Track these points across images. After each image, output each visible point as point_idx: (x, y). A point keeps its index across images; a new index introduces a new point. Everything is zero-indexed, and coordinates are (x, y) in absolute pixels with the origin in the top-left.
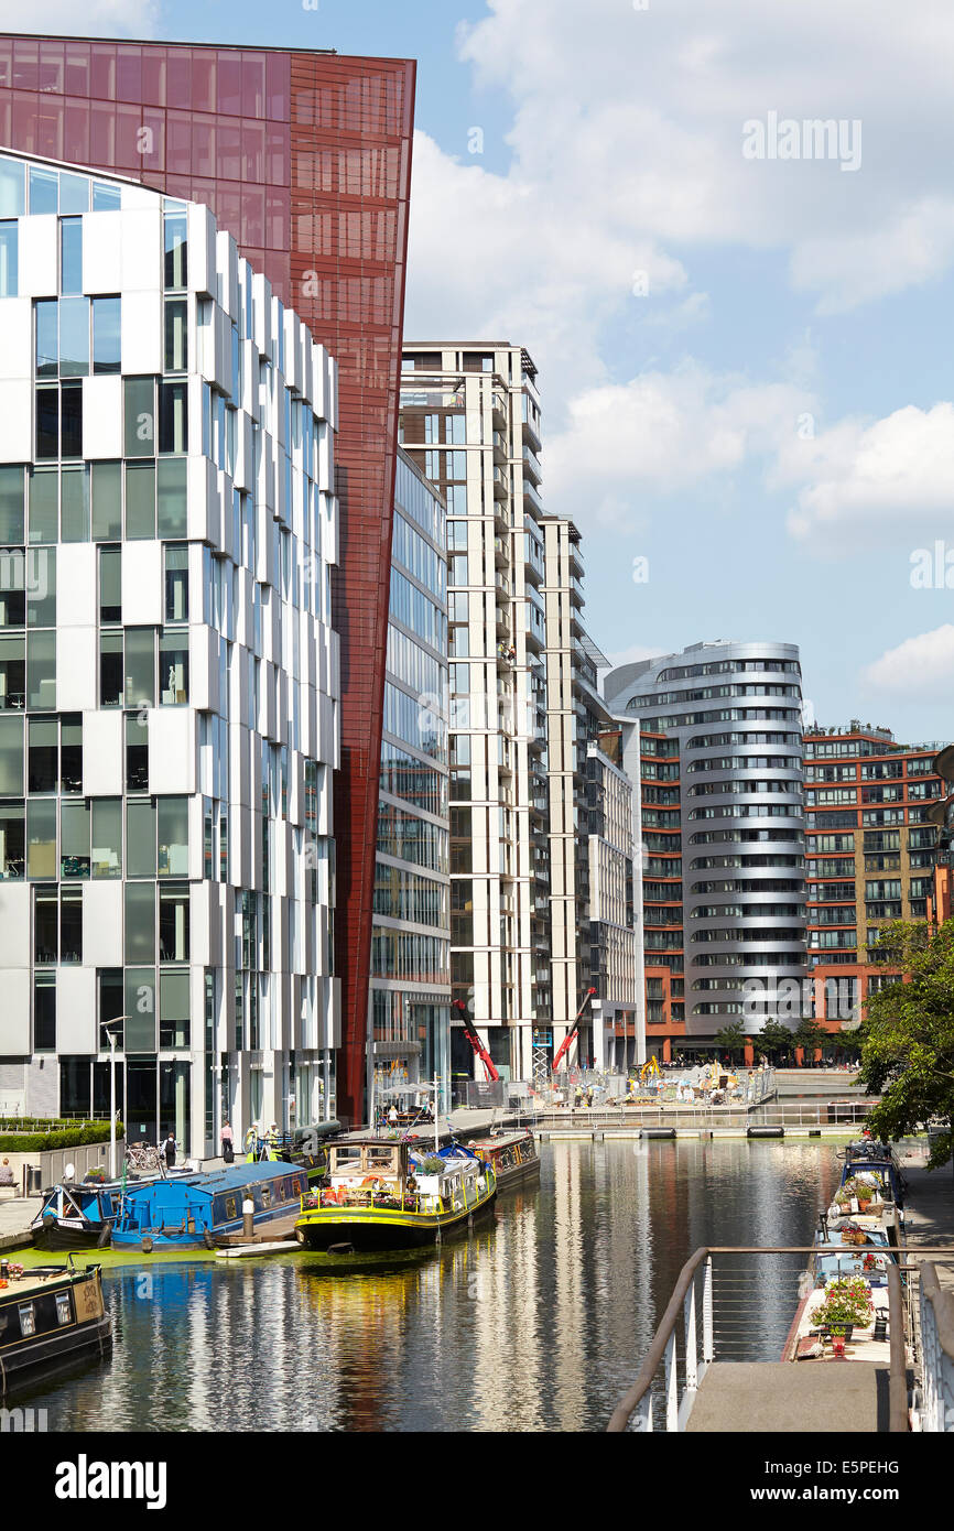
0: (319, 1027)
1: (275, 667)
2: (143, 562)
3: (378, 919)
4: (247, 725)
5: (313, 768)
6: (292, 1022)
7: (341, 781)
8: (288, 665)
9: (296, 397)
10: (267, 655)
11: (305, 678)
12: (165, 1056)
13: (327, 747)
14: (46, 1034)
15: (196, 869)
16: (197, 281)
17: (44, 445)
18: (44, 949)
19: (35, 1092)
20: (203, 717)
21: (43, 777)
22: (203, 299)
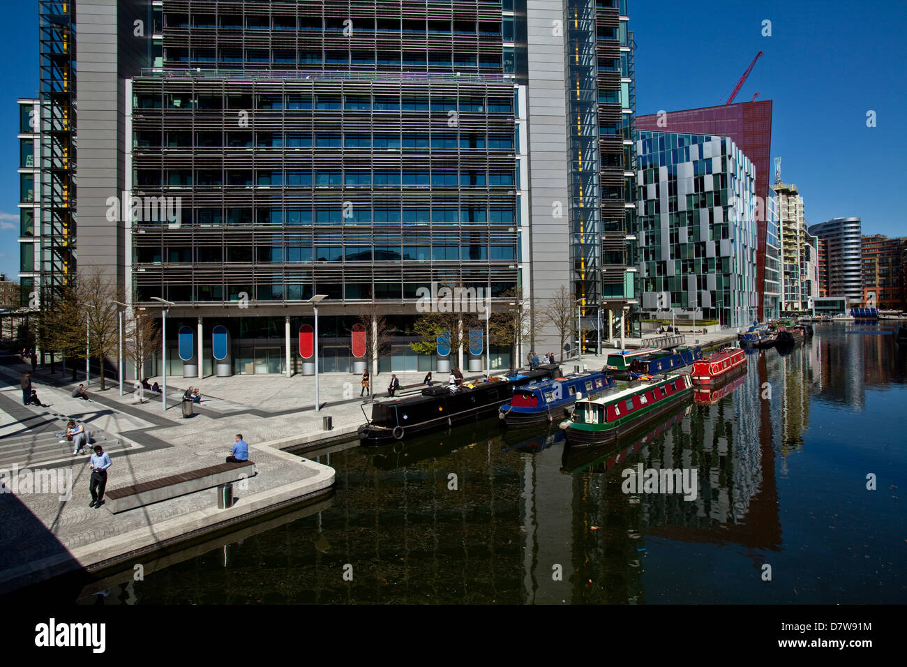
0: (755, 301)
1: (745, 230)
2: (718, 211)
3: (766, 280)
4: (740, 241)
5: (752, 250)
6: (749, 302)
7: (758, 252)
8: (747, 229)
9: (747, 175)
10: (743, 228)
11: (750, 231)
12: (724, 308)
13: (755, 246)
14: (700, 304)
15: (731, 271)
16: (728, 153)
17: (696, 190)
18: (699, 288)
19: (698, 315)
20: (732, 241)
21: (698, 255)
22: (730, 157)
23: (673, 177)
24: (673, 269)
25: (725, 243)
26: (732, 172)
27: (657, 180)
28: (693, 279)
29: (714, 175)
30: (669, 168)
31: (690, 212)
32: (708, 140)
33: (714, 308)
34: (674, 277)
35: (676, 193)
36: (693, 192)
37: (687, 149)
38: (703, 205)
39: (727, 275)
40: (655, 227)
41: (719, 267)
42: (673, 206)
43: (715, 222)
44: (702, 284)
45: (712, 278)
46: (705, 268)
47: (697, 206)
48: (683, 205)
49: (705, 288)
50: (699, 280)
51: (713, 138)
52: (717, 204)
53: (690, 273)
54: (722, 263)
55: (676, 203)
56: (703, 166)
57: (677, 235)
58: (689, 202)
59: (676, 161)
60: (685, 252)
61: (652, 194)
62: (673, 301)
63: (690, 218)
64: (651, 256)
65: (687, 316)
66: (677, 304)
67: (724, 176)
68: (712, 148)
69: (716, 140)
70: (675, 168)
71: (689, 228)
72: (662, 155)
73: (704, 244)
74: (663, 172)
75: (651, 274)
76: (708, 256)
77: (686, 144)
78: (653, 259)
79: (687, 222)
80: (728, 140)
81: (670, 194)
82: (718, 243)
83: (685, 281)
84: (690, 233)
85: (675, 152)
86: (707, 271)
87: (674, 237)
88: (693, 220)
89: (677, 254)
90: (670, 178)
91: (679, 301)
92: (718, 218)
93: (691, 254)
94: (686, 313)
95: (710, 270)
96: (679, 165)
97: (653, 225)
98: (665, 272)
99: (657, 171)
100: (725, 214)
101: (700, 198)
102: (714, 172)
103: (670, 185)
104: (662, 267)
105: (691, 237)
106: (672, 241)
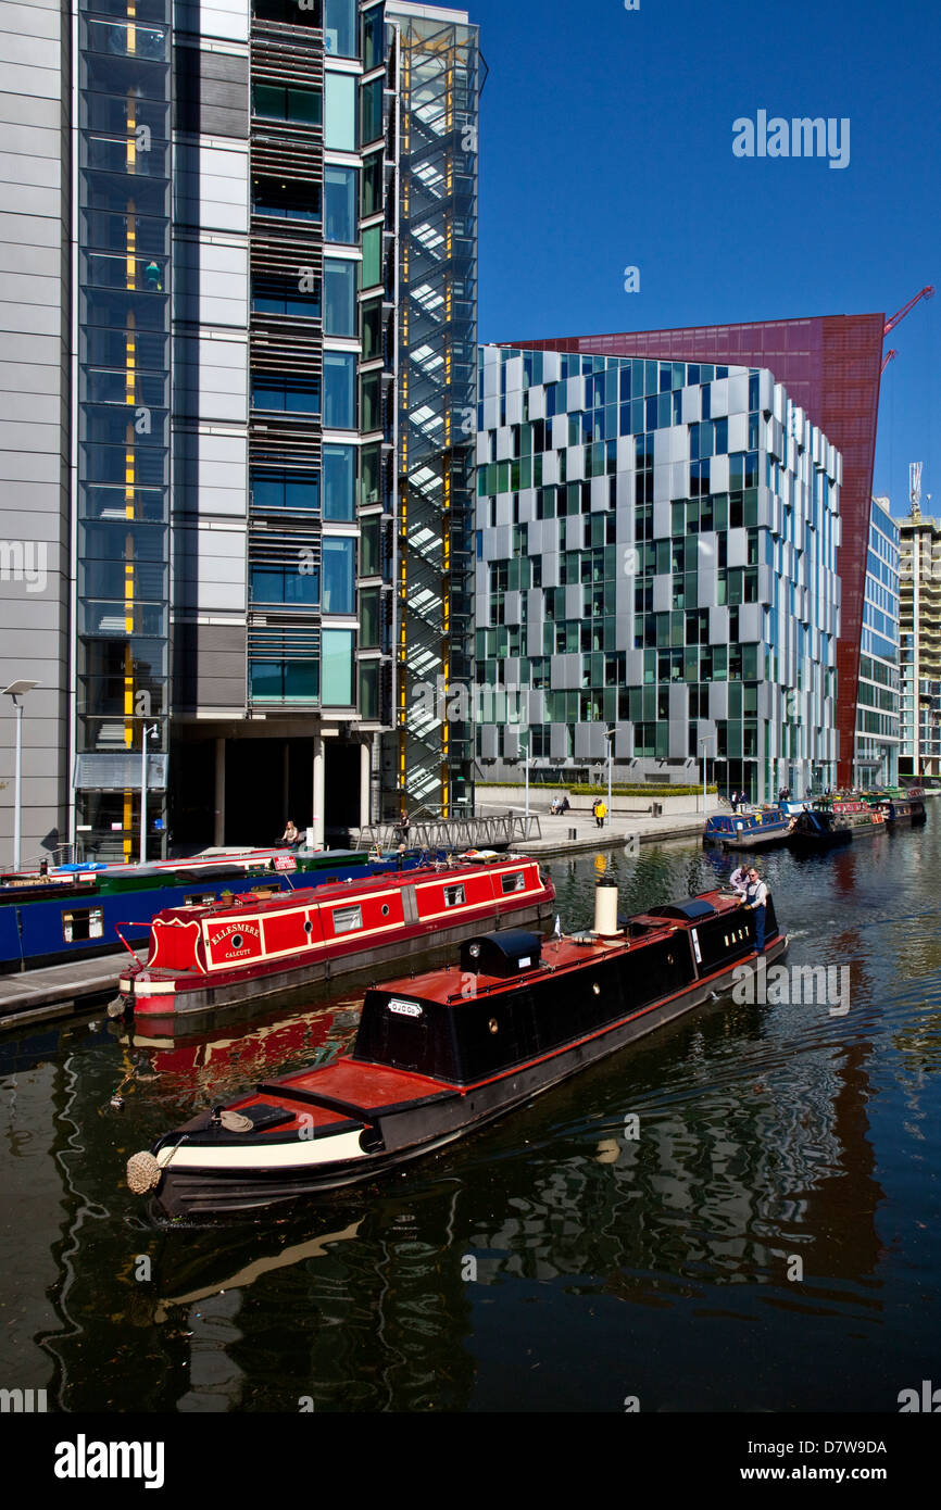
12: (745, 759)
14: (693, 750)
15: (761, 676)
16: (764, 405)
17: (694, 491)
18: (693, 714)
19: (689, 773)
20: (766, 607)
21: (692, 639)
22: (768, 415)
23: (645, 459)
24: (639, 671)
25: (750, 613)
26: (770, 451)
27: (612, 467)
28: (680, 694)
29: (731, 456)
30: (639, 438)
31: (678, 540)
32: (723, 374)
33: (723, 759)
34: (640, 687)
35: (650, 499)
36: (687, 494)
37: (678, 394)
38: (707, 523)
39: (753, 685)
40: (606, 575)
41: (736, 666)
42: (644, 528)
43: (731, 563)
44: (700, 705)
45: (720, 692)
46: (707, 669)
47: (693, 527)
48: (664, 527)
49: (705, 714)
50: (693, 697)
51: (732, 369)
52: (736, 523)
53: (675, 680)
54: (742, 658)
55: (650, 521)
56: (709, 433)
57: (650, 591)
58: (677, 517)
59: (652, 425)
60: (665, 633)
61: (600, 501)
62: (638, 743)
63: (679, 556)
64: (596, 641)
65: (666, 777)
66: (646, 750)
67: (752, 459)
68: (729, 394)
69: (739, 374)
70: (651, 439)
71: (675, 577)
72: (625, 410)
73: (705, 613)
74: (627, 447)
75: (595, 681)
76: (712, 641)
77: (675, 386)
78: (601, 647)
79: (673, 563)
80: (765, 375)
81: (639, 500)
82: (734, 610)
83: (664, 698)
84: (678, 589)
85: (652, 401)
86: (711, 676)
87: (644, 598)
88: (686, 558)
89: (648, 637)
90: (639, 463)
91: (651, 743)
92: (738, 555)
93: (678, 636)
94: (666, 769)
95: (716, 674)
96: (657, 433)
97: (601, 571)
98: (623, 677)
99: (612, 444)
100: (753, 544)
101: (701, 510)
102: (731, 449)
103: (639, 478)
104: (617, 668)
105: (681, 597)
106: (639, 608)
